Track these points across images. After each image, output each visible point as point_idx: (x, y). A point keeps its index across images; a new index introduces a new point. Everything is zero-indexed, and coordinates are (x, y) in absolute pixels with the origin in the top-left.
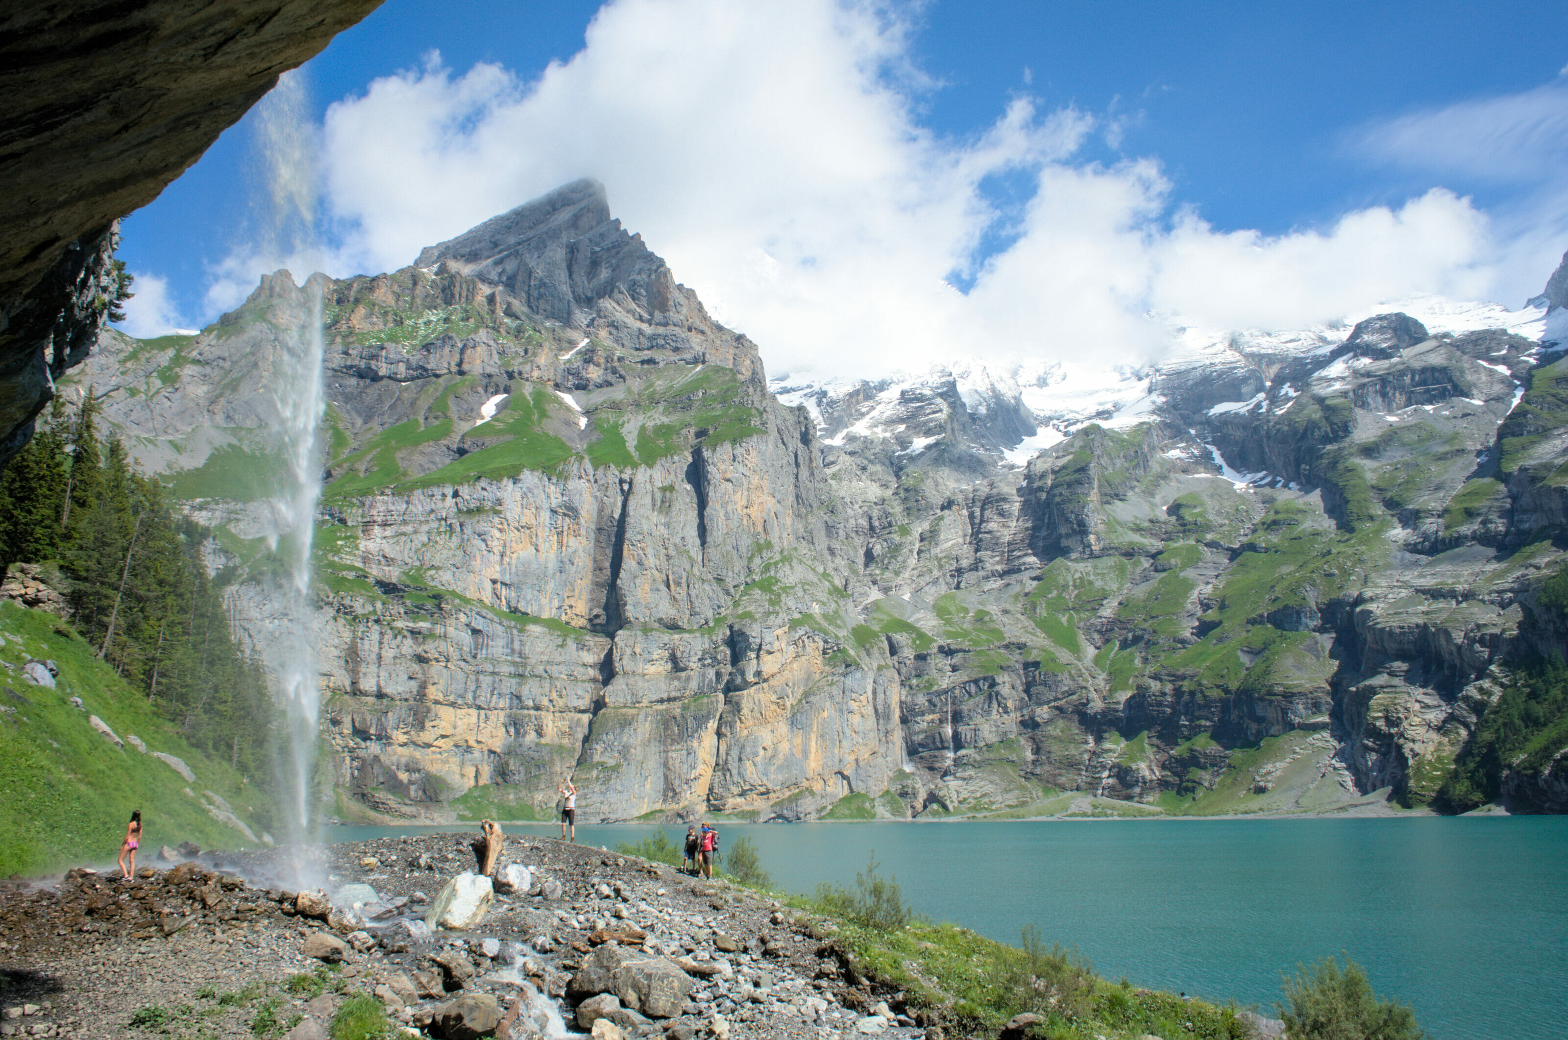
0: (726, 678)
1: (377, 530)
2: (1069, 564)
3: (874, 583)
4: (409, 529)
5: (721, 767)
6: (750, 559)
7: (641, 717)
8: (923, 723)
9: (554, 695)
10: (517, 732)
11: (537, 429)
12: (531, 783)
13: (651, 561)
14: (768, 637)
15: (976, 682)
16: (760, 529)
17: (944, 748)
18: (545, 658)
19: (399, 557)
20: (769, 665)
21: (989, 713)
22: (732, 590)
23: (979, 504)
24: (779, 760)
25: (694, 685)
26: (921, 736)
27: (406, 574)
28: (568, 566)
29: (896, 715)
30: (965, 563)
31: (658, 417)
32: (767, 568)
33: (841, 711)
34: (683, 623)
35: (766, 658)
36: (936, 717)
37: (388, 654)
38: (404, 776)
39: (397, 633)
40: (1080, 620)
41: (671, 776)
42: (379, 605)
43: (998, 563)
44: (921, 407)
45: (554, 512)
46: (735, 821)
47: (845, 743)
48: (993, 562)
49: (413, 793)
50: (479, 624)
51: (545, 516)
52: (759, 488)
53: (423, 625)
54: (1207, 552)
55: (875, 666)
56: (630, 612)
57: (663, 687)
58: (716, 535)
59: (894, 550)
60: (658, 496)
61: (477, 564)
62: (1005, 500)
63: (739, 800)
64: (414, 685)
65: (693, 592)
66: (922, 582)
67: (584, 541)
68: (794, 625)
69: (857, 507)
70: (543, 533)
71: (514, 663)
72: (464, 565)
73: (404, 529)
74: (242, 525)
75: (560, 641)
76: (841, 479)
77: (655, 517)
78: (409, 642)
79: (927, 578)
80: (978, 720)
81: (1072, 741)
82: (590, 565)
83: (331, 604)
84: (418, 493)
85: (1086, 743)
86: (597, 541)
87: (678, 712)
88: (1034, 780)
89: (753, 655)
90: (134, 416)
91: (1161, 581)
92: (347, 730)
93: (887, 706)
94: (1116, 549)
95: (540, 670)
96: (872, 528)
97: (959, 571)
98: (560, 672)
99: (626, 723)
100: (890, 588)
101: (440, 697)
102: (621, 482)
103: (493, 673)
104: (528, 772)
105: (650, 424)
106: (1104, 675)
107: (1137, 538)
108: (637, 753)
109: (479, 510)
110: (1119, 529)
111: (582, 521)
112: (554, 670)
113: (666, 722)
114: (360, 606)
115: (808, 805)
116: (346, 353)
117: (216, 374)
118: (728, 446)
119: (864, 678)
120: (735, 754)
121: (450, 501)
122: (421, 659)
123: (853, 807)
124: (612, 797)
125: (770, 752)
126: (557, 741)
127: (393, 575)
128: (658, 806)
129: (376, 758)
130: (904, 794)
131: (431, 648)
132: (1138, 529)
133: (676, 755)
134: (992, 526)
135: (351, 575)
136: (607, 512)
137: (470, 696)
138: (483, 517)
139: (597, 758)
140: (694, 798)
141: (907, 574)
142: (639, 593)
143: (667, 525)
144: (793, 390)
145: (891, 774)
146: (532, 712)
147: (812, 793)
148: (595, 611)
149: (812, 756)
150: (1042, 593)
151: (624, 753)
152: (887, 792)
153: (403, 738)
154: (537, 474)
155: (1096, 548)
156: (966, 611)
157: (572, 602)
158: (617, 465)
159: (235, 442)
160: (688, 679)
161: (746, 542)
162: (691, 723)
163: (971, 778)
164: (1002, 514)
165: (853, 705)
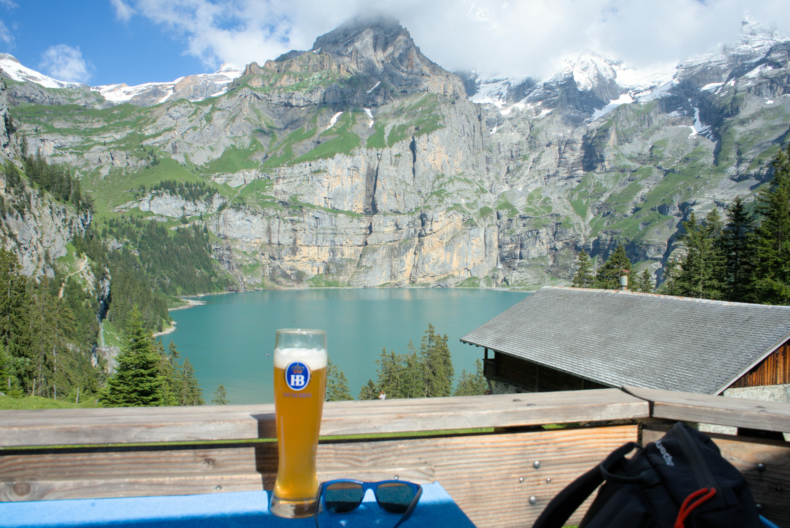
0: (418, 232)
1: (281, 181)
2: (595, 174)
3: (507, 183)
4: (293, 180)
5: (415, 266)
6: (434, 182)
7: (381, 248)
8: (507, 248)
9: (348, 240)
10: (333, 254)
11: (349, 131)
12: (339, 273)
13: (388, 187)
14: (436, 216)
15: (531, 231)
16: (439, 169)
17: (516, 258)
18: (344, 227)
19: (289, 191)
20: (436, 226)
21: (535, 244)
22: (424, 196)
23: (564, 144)
24: (440, 263)
25: (404, 235)
26: (507, 254)
27: (291, 197)
28: (355, 190)
29: (496, 244)
30: (551, 173)
31: (402, 121)
32: (441, 186)
33: (468, 244)
34: (401, 211)
35: (435, 224)
36: (513, 245)
37: (282, 229)
38: (289, 272)
39: (285, 221)
40: (592, 202)
41: (393, 270)
42: (279, 212)
43: (566, 173)
44: (550, 93)
45: (349, 169)
46: (420, 287)
47: (469, 257)
48: (563, 173)
49: (292, 278)
50: (318, 215)
51: (346, 171)
52: (440, 152)
53: (296, 218)
54: (655, 171)
55: (487, 225)
56: (379, 207)
57: (391, 236)
58: (418, 174)
59: (519, 167)
60: (394, 159)
61: (318, 192)
62: (575, 142)
63: (422, 279)
64: (292, 240)
65: (406, 198)
66: (529, 182)
67: (362, 180)
68: (449, 209)
69: (506, 146)
70: (345, 178)
71: (332, 229)
72: (312, 193)
73: (291, 180)
74: (232, 182)
75: (350, 220)
76: (503, 133)
77: (392, 168)
78: (290, 224)
79: (532, 180)
80: (530, 247)
81: (569, 257)
82: (364, 189)
83: (260, 213)
84: (296, 165)
85: (575, 258)
86: (367, 179)
87: (397, 246)
88: (549, 273)
89: (429, 223)
90: (196, 139)
91: (630, 186)
92: (267, 256)
93: (491, 242)
94: (617, 168)
95: (342, 231)
96: (512, 156)
97: (549, 176)
98: (351, 232)
99: (375, 251)
100: (514, 185)
101: (302, 244)
102: (378, 155)
103: (324, 233)
104: (337, 269)
105: (398, 124)
106: (591, 229)
107: (628, 163)
108: (379, 262)
109: (319, 171)
110: (622, 158)
111: (361, 172)
112: (348, 231)
113: (392, 249)
114: (271, 212)
115: (451, 282)
116: (280, 97)
117: (227, 114)
118: (425, 135)
119: (479, 230)
120: (421, 261)
121: (308, 167)
122: (295, 230)
123: (471, 282)
124: (369, 278)
125: (435, 261)
126: (349, 257)
127: (286, 198)
128: (388, 282)
129: (279, 266)
130: (493, 278)
131: (298, 226)
132: (631, 158)
133: (395, 263)
134: (567, 155)
135: (269, 200)
136: (372, 167)
137: (314, 243)
138: (320, 174)
139: (363, 264)
140: (404, 278)
141: (522, 179)
142: (383, 200)
143: (396, 171)
144: (499, 81)
145: (490, 269)
146: (340, 247)
147: (453, 276)
148: (367, 207)
149: (454, 262)
150: (579, 188)
151: (375, 261)
152: (487, 276)
153: (288, 259)
154: (342, 154)
155: (608, 167)
156: (541, 197)
157: (357, 204)
158: (376, 147)
159: (234, 144)
160: (402, 232)
161: (432, 176)
162: (402, 250)
163: (523, 272)
164: (572, 149)
165: (474, 242)
